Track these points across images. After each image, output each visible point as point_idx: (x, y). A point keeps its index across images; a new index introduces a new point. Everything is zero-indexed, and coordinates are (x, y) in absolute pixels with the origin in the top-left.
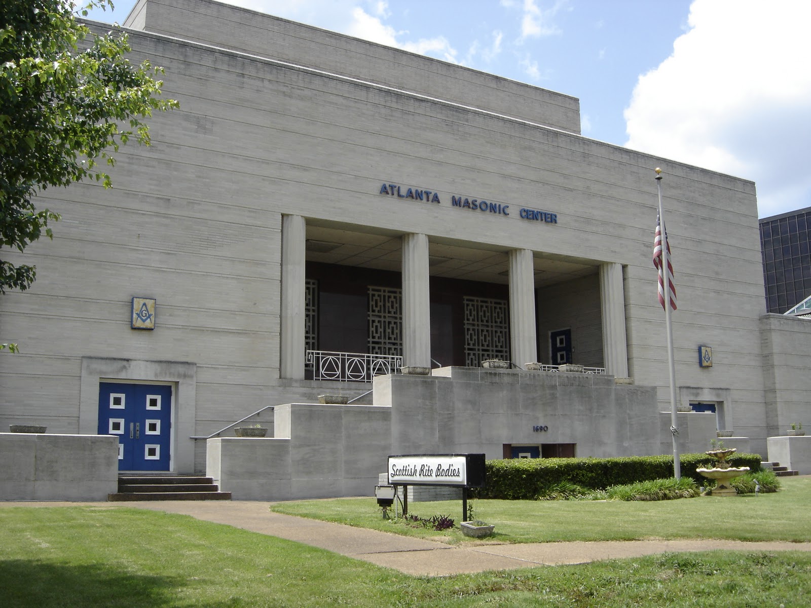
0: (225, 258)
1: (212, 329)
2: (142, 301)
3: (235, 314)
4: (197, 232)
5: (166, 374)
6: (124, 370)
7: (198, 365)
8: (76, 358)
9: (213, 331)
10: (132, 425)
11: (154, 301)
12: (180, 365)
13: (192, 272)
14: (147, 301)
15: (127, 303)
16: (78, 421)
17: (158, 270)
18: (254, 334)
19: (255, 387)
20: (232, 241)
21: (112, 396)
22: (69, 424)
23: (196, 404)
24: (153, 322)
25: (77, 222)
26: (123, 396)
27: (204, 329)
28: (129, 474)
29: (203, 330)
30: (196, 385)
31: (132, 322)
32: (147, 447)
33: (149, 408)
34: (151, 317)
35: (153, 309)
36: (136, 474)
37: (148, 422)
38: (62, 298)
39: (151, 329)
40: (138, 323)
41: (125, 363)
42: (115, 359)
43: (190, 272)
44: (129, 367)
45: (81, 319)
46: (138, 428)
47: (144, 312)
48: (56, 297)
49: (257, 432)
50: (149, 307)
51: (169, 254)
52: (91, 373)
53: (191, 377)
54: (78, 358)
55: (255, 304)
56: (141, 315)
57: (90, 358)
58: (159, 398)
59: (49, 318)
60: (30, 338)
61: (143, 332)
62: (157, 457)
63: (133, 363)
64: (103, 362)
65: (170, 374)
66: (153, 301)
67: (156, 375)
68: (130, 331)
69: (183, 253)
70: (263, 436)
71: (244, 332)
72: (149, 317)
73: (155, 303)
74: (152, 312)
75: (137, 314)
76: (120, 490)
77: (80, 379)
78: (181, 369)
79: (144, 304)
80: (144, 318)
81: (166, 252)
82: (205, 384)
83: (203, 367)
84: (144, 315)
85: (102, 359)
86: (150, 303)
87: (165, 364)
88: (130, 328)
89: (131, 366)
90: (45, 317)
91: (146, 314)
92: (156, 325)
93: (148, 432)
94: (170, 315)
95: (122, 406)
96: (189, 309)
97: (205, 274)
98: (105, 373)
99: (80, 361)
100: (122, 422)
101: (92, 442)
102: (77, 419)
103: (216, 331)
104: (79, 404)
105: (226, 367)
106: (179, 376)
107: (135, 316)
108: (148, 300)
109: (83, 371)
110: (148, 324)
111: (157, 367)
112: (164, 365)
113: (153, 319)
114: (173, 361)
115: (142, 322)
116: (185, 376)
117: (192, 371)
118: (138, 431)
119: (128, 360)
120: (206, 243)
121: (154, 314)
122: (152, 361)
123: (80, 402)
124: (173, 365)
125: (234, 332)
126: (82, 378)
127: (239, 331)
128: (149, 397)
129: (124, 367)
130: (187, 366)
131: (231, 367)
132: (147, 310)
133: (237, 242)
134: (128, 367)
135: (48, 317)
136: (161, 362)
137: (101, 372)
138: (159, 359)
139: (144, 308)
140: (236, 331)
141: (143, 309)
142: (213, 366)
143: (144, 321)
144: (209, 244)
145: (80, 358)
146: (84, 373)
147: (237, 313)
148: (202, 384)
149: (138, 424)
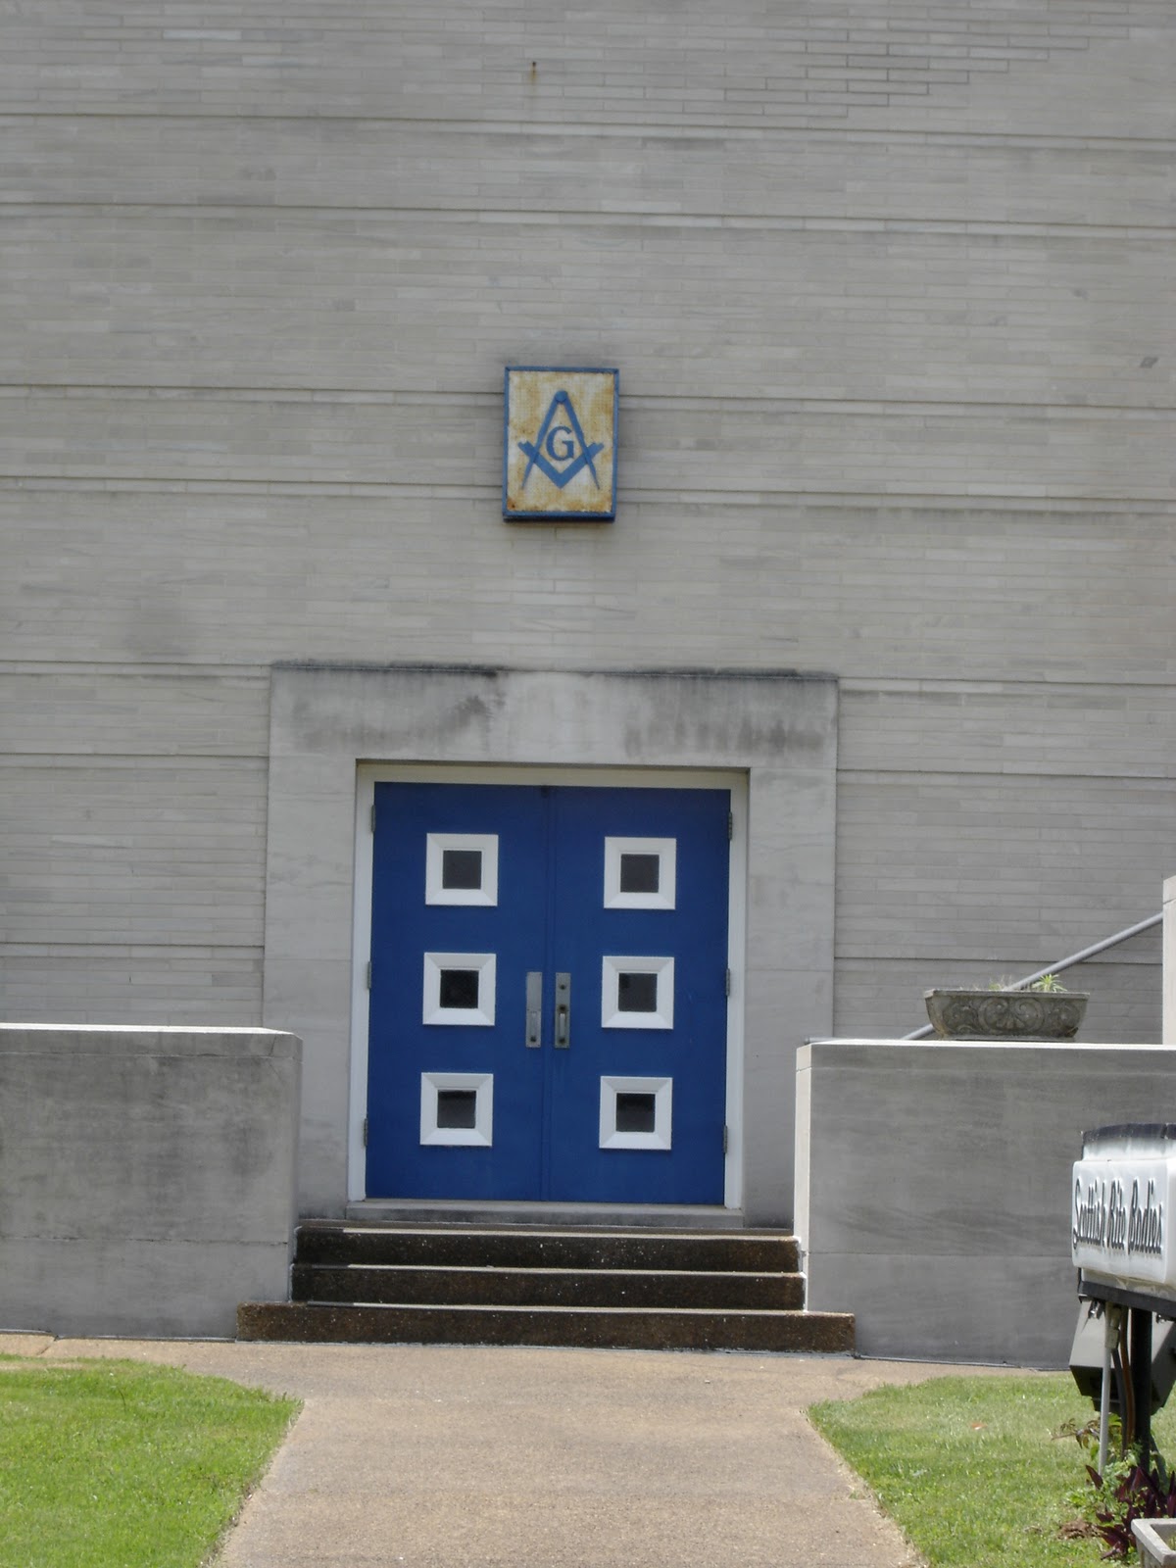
0: (983, 141)
1: (919, 503)
2: (548, 386)
3: (1044, 421)
4: (830, 23)
5: (680, 730)
6: (475, 722)
7: (846, 684)
8: (243, 672)
9: (926, 510)
10: (534, 982)
11: (611, 378)
12: (751, 689)
13: (811, 225)
14: (572, 383)
15: (483, 401)
16: (259, 963)
17: (639, 229)
18: (1141, 515)
19: (1153, 786)
20: (1011, 54)
21: (437, 846)
22: (219, 979)
23: (837, 878)
24: (607, 481)
25: (235, 35)
26: (487, 846)
27: (875, 502)
28: (500, 1216)
29: (873, 510)
30: (838, 785)
31: (503, 487)
32: (610, 1088)
33: (616, 898)
34: (597, 460)
35: (605, 421)
36: (540, 1218)
37: (613, 968)
38: (174, 394)
39: (599, 520)
40: (537, 494)
41: (478, 686)
42: (428, 669)
43: (798, 224)
44: (500, 704)
45: (263, 489)
46: (563, 998)
47: (561, 436)
48: (144, 394)
49: (1027, 1013)
50: (583, 414)
51: (689, 143)
52: (313, 741)
53: (812, 743)
54: (257, 672)
55: (1149, 362)
56: (544, 451)
57: (311, 668)
58: (665, 850)
59: (114, 494)
60: (28, 589)
61: (568, 534)
62: (658, 1138)
63: (516, 687)
64: (374, 683)
65: (703, 730)
66: (603, 381)
67: (632, 739)
68: (505, 532)
69: (757, 134)
70: (1067, 1033)
71: (1098, 507)
72: (587, 457)
73: (617, 388)
74: (601, 434)
75: (527, 448)
76: (302, 1286)
77: (267, 770)
78: (759, 707)
79: (562, 399)
80: (561, 467)
81: (676, 133)
82: (886, 779)
83: (873, 693)
84: (561, 449)
85: (367, 670)
86: (589, 391)
87: (678, 685)
88: (500, 518)
89: (508, 700)
90: (98, 486)
91: (570, 445)
92: (622, 496)
93: (614, 1017)
94: (703, 445)
95: (485, 895)
96: (797, 407)
97: (879, 226)
98: (382, 737)
99: (262, 685)
100: (485, 966)
101: (164, 1061)
102: (255, 954)
103: (944, 511)
104: (259, 885)
105: (997, 688)
106: (749, 739)
107: (516, 457)
108: (577, 377)
109: (275, 731)
110: (583, 492)
111: (636, 699)
112: (671, 690)
113: (604, 463)
114: (718, 667)
115: (552, 487)
116: (779, 740)
117: (814, 712)
118: (563, 1009)
119: (490, 673)
120: (882, 75)
121: (608, 443)
122: (610, 674)
123: (264, 878)
124: (715, 689)
125: (1040, 514)
126: (275, 767)
127: (1068, 507)
128: (616, 849)
129: (475, 707)
130: (787, 690)
131: (1026, 690)
132: (576, 427)
133: (1041, 55)
134: (493, 708)
135: (111, 486)
136: (655, 675)
137: (362, 735)
138: (650, 663)
139: (561, 418)
140: (1049, 506)
141: (555, 424)
142: (928, 687)
143: (560, 480)
144: (894, 75)
145: (265, 672)
146: (281, 744)
147: (1051, 413)
148: (871, 779)
149: (563, 978)
